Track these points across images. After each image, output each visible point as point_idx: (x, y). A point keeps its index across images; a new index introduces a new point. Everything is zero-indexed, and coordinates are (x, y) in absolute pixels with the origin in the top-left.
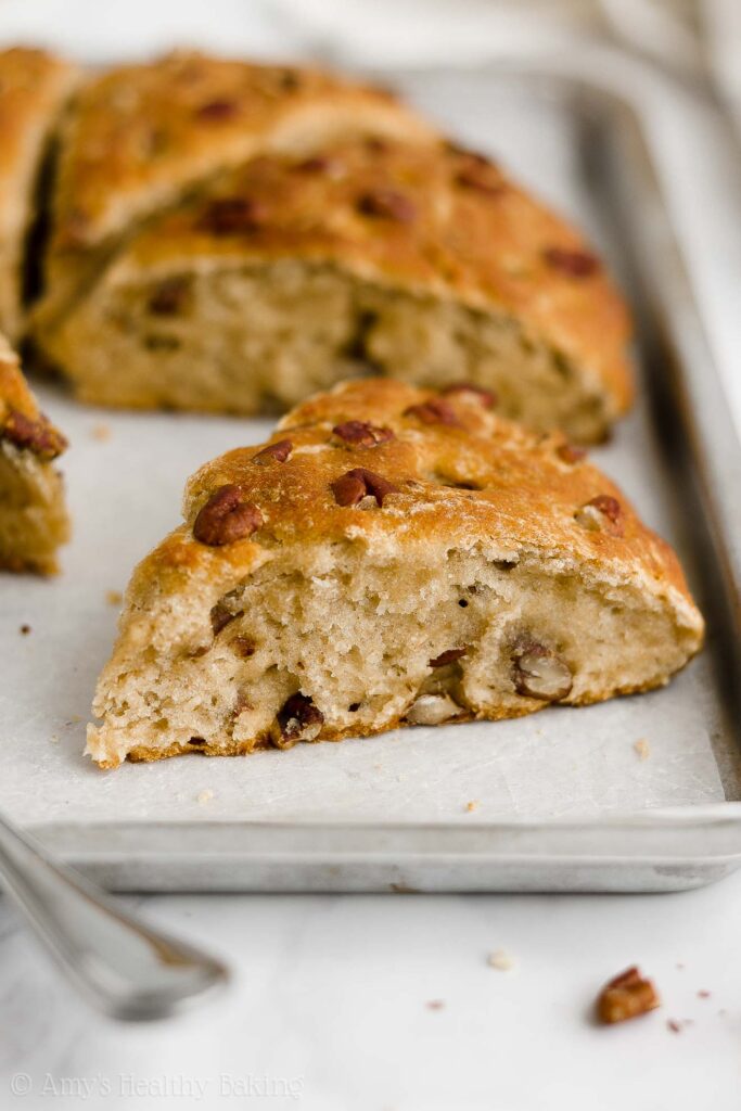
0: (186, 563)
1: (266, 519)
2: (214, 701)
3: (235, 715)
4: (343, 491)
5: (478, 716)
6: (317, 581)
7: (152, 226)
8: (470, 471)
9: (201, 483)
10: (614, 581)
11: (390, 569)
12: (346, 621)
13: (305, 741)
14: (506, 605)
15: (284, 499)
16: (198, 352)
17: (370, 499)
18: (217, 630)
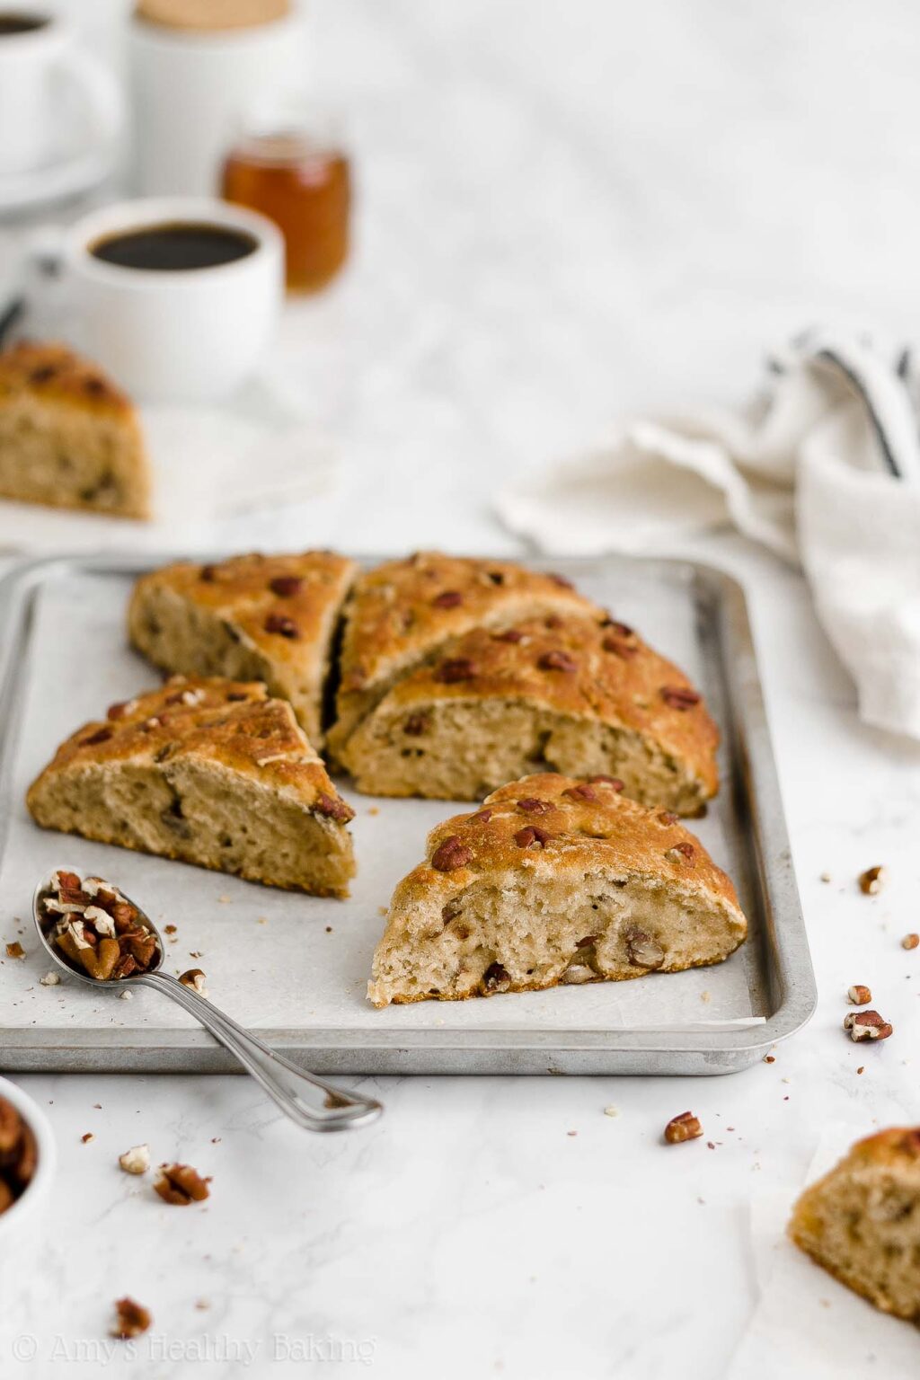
0: (427, 881)
1: (475, 855)
2: (445, 966)
3: (457, 975)
4: (521, 839)
5: (606, 978)
6: (506, 893)
7: (405, 676)
8: (601, 828)
9: (434, 837)
10: (687, 893)
11: (549, 885)
12: (523, 917)
13: (500, 992)
14: (621, 908)
15: (486, 844)
16: (436, 758)
17: (537, 843)
18: (446, 922)
